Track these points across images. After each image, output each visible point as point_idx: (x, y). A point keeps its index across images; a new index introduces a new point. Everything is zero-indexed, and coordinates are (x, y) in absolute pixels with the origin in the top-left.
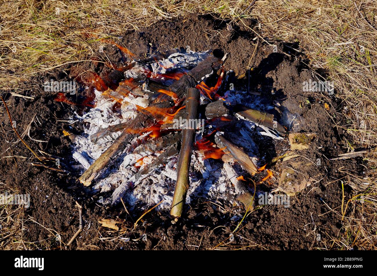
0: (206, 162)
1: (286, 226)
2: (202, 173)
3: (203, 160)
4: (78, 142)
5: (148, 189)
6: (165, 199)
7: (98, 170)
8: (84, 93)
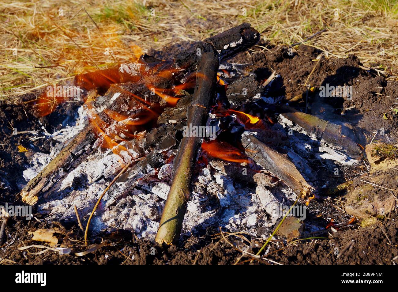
0: (226, 181)
1: (357, 257)
2: (219, 198)
3: (221, 178)
4: (37, 159)
5: (126, 213)
6: (151, 227)
7: (51, 172)
8: (63, 111)
